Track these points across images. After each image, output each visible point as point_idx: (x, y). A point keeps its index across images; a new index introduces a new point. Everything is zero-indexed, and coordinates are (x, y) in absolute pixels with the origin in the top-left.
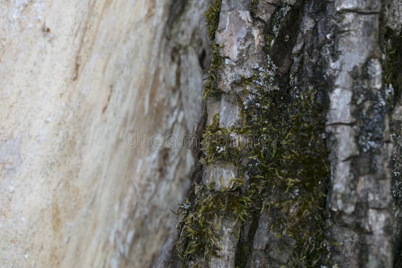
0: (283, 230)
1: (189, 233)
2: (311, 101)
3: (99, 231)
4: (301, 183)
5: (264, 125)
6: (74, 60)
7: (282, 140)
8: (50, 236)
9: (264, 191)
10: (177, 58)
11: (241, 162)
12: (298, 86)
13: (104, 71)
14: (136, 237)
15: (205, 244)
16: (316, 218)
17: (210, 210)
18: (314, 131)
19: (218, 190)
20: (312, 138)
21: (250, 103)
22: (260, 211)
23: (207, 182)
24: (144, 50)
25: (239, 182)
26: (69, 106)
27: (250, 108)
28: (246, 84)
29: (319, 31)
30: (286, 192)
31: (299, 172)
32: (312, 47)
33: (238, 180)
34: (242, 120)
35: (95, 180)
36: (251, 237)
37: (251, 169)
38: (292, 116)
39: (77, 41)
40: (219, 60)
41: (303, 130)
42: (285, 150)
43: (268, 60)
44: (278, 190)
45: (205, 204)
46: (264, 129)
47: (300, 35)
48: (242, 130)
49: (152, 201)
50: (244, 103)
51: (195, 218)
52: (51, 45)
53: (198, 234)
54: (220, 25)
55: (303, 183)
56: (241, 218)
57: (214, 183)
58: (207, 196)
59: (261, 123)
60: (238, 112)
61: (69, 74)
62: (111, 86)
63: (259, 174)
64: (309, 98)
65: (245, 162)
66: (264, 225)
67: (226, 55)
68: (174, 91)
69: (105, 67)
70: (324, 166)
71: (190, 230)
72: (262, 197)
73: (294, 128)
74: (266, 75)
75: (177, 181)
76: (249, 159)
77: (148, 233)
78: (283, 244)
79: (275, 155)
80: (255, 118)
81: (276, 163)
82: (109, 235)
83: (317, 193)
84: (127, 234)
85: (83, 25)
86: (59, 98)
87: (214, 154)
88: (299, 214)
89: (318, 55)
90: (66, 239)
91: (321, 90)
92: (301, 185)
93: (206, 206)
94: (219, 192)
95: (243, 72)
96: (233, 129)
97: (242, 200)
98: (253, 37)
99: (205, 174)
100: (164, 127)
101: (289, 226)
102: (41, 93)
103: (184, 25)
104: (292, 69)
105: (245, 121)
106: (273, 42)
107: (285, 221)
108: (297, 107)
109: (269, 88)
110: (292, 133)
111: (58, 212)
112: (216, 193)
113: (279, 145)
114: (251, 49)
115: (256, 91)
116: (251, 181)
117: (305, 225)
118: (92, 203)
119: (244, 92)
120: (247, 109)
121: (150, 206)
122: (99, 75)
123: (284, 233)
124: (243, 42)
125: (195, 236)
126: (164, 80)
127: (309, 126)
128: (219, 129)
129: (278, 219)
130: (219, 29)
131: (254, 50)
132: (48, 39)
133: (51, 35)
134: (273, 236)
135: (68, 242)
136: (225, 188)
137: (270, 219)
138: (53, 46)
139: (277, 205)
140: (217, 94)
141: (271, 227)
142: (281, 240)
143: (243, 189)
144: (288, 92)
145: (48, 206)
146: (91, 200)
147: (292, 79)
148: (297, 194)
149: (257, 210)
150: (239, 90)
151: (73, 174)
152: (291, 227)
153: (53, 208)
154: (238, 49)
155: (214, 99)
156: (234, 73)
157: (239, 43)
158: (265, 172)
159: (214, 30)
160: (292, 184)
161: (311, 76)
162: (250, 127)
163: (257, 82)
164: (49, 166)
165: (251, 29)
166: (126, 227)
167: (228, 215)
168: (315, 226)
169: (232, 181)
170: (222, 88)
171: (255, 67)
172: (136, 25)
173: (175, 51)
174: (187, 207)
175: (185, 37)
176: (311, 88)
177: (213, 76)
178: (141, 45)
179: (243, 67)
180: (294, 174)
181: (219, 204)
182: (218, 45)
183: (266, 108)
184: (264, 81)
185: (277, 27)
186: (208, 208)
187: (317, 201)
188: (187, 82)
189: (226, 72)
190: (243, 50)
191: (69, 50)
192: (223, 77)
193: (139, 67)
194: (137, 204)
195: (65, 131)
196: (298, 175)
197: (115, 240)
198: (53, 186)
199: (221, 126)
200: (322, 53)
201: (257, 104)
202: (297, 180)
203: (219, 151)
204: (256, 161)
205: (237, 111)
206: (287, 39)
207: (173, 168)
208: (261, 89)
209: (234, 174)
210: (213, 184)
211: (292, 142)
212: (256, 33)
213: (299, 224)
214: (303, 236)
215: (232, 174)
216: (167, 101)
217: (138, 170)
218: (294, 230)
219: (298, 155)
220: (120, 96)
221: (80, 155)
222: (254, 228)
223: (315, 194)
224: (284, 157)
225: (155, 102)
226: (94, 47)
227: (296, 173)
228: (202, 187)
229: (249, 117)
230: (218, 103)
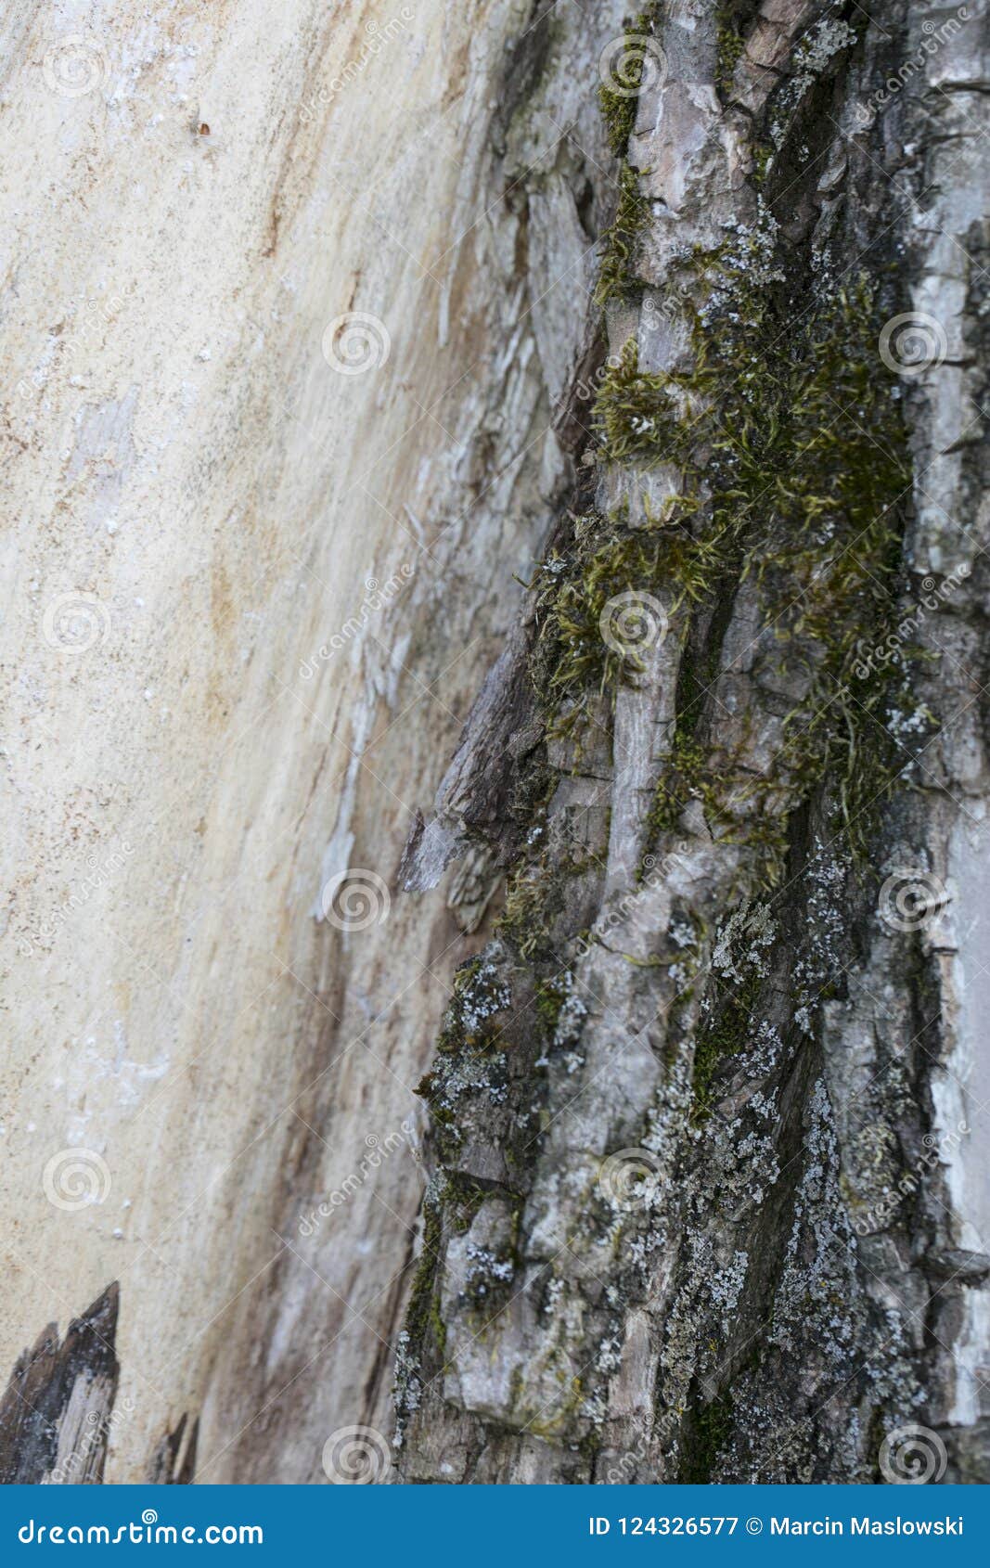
0: (794, 621)
1: (561, 632)
2: (864, 309)
3: (324, 636)
4: (840, 507)
5: (749, 367)
6: (267, 204)
7: (790, 406)
8: (206, 647)
9: (746, 529)
10: (518, 204)
11: (692, 456)
12: (833, 272)
13: (340, 235)
14: (415, 653)
15: (603, 657)
16: (875, 593)
17: (616, 574)
18: (873, 380)
19: (637, 525)
20: (869, 398)
21: (715, 314)
22: (738, 578)
23: (608, 506)
24: (438, 181)
25: (688, 504)
26: (255, 322)
27: (715, 325)
28: (706, 265)
29: (887, 137)
30: (804, 529)
31: (836, 481)
32: (868, 177)
33: (684, 501)
34: (695, 355)
35: (316, 508)
36: (715, 641)
37: (717, 475)
38: (816, 346)
39: (276, 158)
40: (636, 206)
41: (846, 379)
42: (802, 428)
43: (759, 208)
44: (784, 525)
45: (601, 560)
46: (749, 376)
47: (837, 144)
48: (694, 379)
49: (455, 564)
50: (701, 313)
51: (577, 596)
52: (211, 167)
53: (585, 634)
54: (642, 119)
55: (845, 507)
56: (693, 592)
57: (627, 509)
58: (607, 540)
59: (742, 361)
60: (685, 335)
61: (255, 242)
62: (358, 273)
63: (734, 486)
64: (860, 301)
65: (701, 457)
66: (747, 611)
67: (657, 195)
68: (510, 287)
69: (343, 224)
70: (897, 467)
71: (564, 623)
72: (742, 544)
73: (824, 374)
74: (755, 243)
75: (517, 514)
76: (713, 449)
77: (444, 644)
78: (795, 655)
79: (775, 440)
80: (727, 348)
81: (776, 461)
82: (348, 647)
83: (879, 532)
84: (392, 647)
85: (290, 118)
86: (230, 300)
87: (626, 437)
88: (835, 583)
89: (882, 196)
90: (244, 655)
91: (891, 282)
92: (840, 513)
93: (605, 565)
94: (636, 530)
95: (698, 236)
96: (673, 375)
97: (694, 550)
98: (722, 150)
99: (603, 487)
100: (486, 378)
101: (810, 613)
102: (186, 288)
103: (538, 120)
104: (817, 230)
105: (702, 356)
106: (770, 162)
107: (802, 601)
108: (830, 322)
109: (761, 276)
110: (816, 385)
111: (226, 587)
112: (629, 532)
113: (784, 417)
114: (717, 178)
115: (730, 282)
116: (717, 503)
117: (848, 611)
118: (310, 564)
119: (700, 286)
120: (708, 327)
121: (449, 576)
122: (329, 242)
123: (798, 628)
124: (698, 161)
125: (578, 637)
126: (486, 261)
127: (861, 367)
128: (639, 377)
129: (785, 596)
130: (637, 129)
131: (725, 182)
132: (203, 150)
133: (212, 140)
134: (771, 636)
135: (249, 662)
136: (653, 521)
137: (764, 596)
138: (215, 170)
139: (781, 562)
140: (634, 291)
141: (765, 613)
142: (790, 646)
143: (697, 524)
144: (806, 286)
145: (203, 571)
146: (306, 556)
147: (818, 253)
148: (830, 535)
149: (730, 576)
150: (685, 281)
151: (262, 490)
152: (814, 614)
153: (215, 576)
154: (686, 180)
155: (626, 302)
156: (674, 239)
157: (689, 165)
158: (751, 482)
159: (625, 133)
160: (819, 510)
161: (864, 246)
162: (715, 370)
163: (732, 260)
164: (205, 468)
165: (717, 130)
166: (390, 627)
167: (659, 585)
168: (872, 613)
169: (670, 502)
170: (645, 275)
171: (728, 224)
172: (422, 118)
173: (516, 185)
174: (556, 568)
175: (541, 151)
176: (864, 276)
177: (623, 245)
178: (432, 170)
179: (698, 224)
180: (823, 485)
181: (637, 559)
182: (635, 170)
183: (755, 325)
184: (750, 259)
185: (781, 126)
186: (610, 569)
187: (878, 553)
188: (545, 264)
189: (657, 237)
190: (697, 182)
191: (255, 181)
192: (649, 249)
193: (426, 225)
194: (418, 571)
195: (244, 384)
196: (833, 488)
197: (363, 658)
198: (215, 521)
199: (643, 369)
200: (892, 191)
201: (731, 315)
202: (830, 500)
203: (639, 431)
204: (729, 456)
205: (683, 332)
206: (803, 156)
207: (509, 480)
208: (741, 280)
209: (676, 486)
210: (624, 510)
211: (819, 407)
212: (729, 139)
213: (833, 608)
214: (842, 637)
215: (671, 486)
216: (492, 310)
217: (421, 487)
218: (823, 623)
219: (833, 438)
220: (380, 298)
221: (281, 443)
222: (723, 617)
223: (874, 534)
224: (799, 444)
225: (464, 314)
226: (316, 173)
227: (829, 482)
228: (593, 520)
229: (713, 348)
230: (635, 311)
